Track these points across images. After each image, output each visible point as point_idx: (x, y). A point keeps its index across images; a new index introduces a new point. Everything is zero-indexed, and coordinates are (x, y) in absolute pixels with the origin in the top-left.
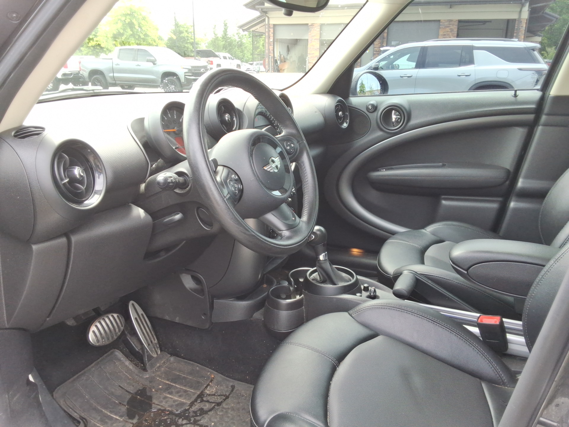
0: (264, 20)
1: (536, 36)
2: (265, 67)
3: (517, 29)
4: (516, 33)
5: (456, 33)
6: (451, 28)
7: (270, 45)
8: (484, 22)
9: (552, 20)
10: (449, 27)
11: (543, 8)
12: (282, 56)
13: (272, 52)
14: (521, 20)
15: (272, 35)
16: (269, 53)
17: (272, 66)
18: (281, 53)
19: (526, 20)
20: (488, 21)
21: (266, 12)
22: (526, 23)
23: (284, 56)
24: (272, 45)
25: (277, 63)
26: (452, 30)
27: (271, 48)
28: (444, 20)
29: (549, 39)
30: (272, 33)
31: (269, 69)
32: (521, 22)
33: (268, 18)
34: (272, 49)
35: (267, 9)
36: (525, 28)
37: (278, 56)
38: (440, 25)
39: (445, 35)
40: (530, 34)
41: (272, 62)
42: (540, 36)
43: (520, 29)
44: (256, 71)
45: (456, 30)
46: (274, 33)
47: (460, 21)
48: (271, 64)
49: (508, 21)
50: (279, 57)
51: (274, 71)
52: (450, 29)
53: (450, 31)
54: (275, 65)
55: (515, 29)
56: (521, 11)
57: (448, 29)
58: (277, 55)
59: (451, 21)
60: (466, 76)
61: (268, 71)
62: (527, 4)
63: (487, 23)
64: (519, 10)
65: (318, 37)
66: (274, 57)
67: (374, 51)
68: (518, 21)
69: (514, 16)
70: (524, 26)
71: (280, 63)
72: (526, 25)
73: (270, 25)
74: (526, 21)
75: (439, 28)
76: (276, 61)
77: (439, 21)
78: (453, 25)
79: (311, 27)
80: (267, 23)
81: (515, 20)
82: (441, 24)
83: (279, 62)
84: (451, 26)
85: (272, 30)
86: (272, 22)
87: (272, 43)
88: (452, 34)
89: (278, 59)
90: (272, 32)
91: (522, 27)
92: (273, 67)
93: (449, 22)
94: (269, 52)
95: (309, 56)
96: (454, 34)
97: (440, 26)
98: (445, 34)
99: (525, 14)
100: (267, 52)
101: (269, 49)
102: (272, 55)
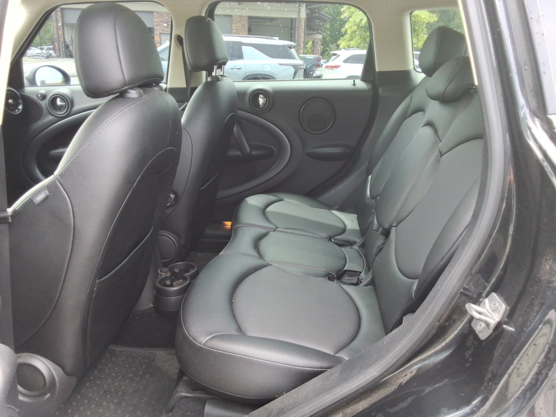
1: (317, 33)
2: (55, 52)
3: (298, 27)
4: (297, 30)
5: (247, 28)
6: (242, 23)
7: (60, 30)
8: (271, 19)
9: (326, 21)
10: (240, 22)
13: (62, 36)
14: (301, 19)
15: (60, 19)
16: (59, 38)
17: (63, 51)
18: (74, 38)
19: (304, 19)
20: (275, 18)
22: (305, 22)
24: (62, 29)
25: (69, 48)
26: (243, 26)
28: (236, 16)
30: (60, 16)
31: (60, 54)
32: (301, 21)
34: (62, 33)
36: (305, 27)
37: (70, 41)
39: (238, 30)
40: (310, 31)
41: (62, 47)
42: (321, 34)
43: (300, 27)
44: (45, 57)
45: (247, 25)
46: (62, 17)
47: (250, 18)
48: (63, 49)
49: (292, 19)
51: (66, 57)
52: (242, 24)
53: (242, 26)
54: (67, 51)
55: (296, 27)
56: (299, 11)
57: (239, 24)
58: (68, 40)
60: (238, 69)
61: (59, 57)
62: (304, 5)
63: (273, 21)
66: (65, 42)
68: (298, 20)
69: (295, 16)
72: (305, 24)
74: (304, 21)
76: (67, 47)
77: (231, 16)
78: (244, 20)
81: (296, 19)
82: (233, 19)
83: (71, 47)
84: (242, 21)
87: (61, 27)
88: (244, 29)
89: (70, 44)
91: (302, 25)
92: (64, 53)
93: (240, 17)
96: (245, 29)
97: (233, 21)
98: (238, 28)
99: (303, 14)
100: (56, 36)
101: (58, 34)
102: (63, 40)
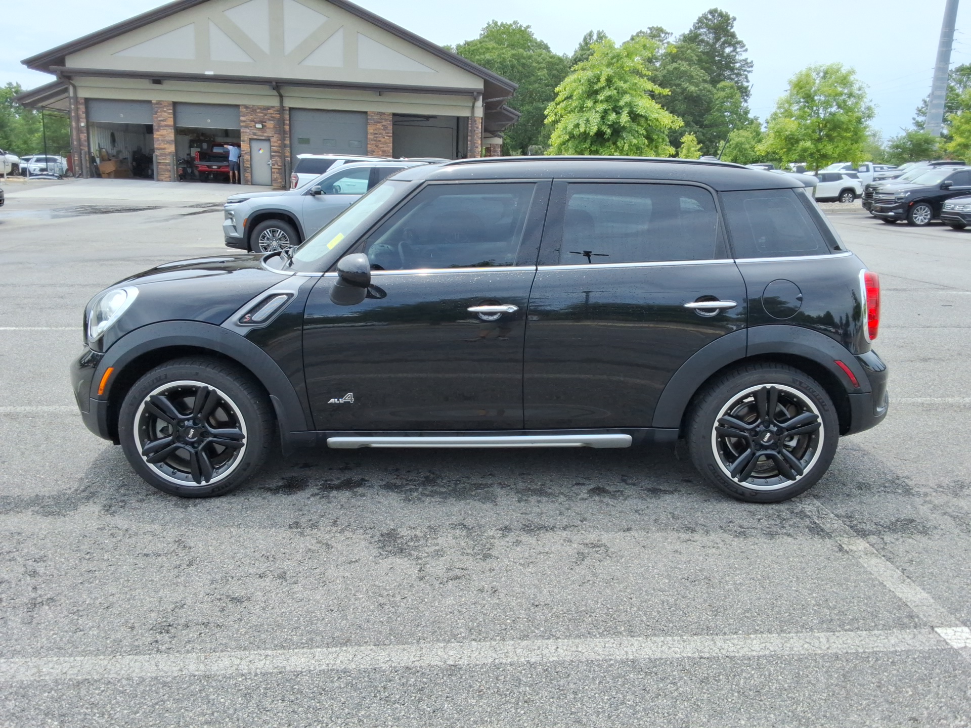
0: (66, 90)
1: (495, 136)
2: (72, 169)
3: (471, 131)
4: (470, 136)
5: (391, 131)
6: (384, 124)
7: (82, 133)
8: (428, 118)
9: (512, 119)
10: (380, 122)
11: (500, 102)
12: (104, 150)
13: (86, 144)
14: (476, 119)
15: (84, 116)
16: (81, 146)
18: (102, 146)
19: (481, 118)
20: (433, 116)
21: (69, 78)
23: (107, 152)
24: (85, 131)
25: (96, 163)
26: (385, 128)
27: (83, 136)
28: (373, 112)
29: (512, 138)
30: (83, 112)
31: (82, 172)
32: (475, 121)
33: (75, 87)
34: (86, 138)
35: (71, 72)
36: (481, 130)
38: (367, 119)
39: (376, 134)
40: (489, 135)
42: (500, 137)
43: (475, 131)
45: (390, 127)
46: (87, 113)
47: (394, 115)
48: (85, 164)
49: (458, 118)
50: (97, 152)
51: (92, 176)
52: (383, 126)
53: (382, 128)
54: (92, 166)
55: (467, 131)
56: (473, 107)
57: (379, 126)
58: (94, 149)
59: (382, 114)
61: (79, 176)
62: (481, 98)
63: (431, 119)
64: (471, 105)
65: (170, 122)
66: (89, 152)
67: (271, 152)
68: (471, 119)
69: (466, 113)
70: (480, 127)
71: (100, 162)
72: (482, 124)
73: (79, 100)
74: (481, 121)
75: (367, 124)
76: (93, 160)
77: (366, 113)
78: (386, 120)
79: (157, 106)
80: (71, 94)
81: (468, 117)
82: (368, 117)
83: (98, 160)
84: (383, 121)
85: (82, 108)
86: (83, 94)
87: (85, 129)
88: (386, 133)
90: (84, 110)
91: (477, 128)
93: (380, 115)
94: (80, 144)
95: (157, 153)
96: (389, 133)
97: (369, 121)
98: (377, 132)
99: (479, 112)
100: (75, 143)
101: (79, 139)
102: (86, 149)
